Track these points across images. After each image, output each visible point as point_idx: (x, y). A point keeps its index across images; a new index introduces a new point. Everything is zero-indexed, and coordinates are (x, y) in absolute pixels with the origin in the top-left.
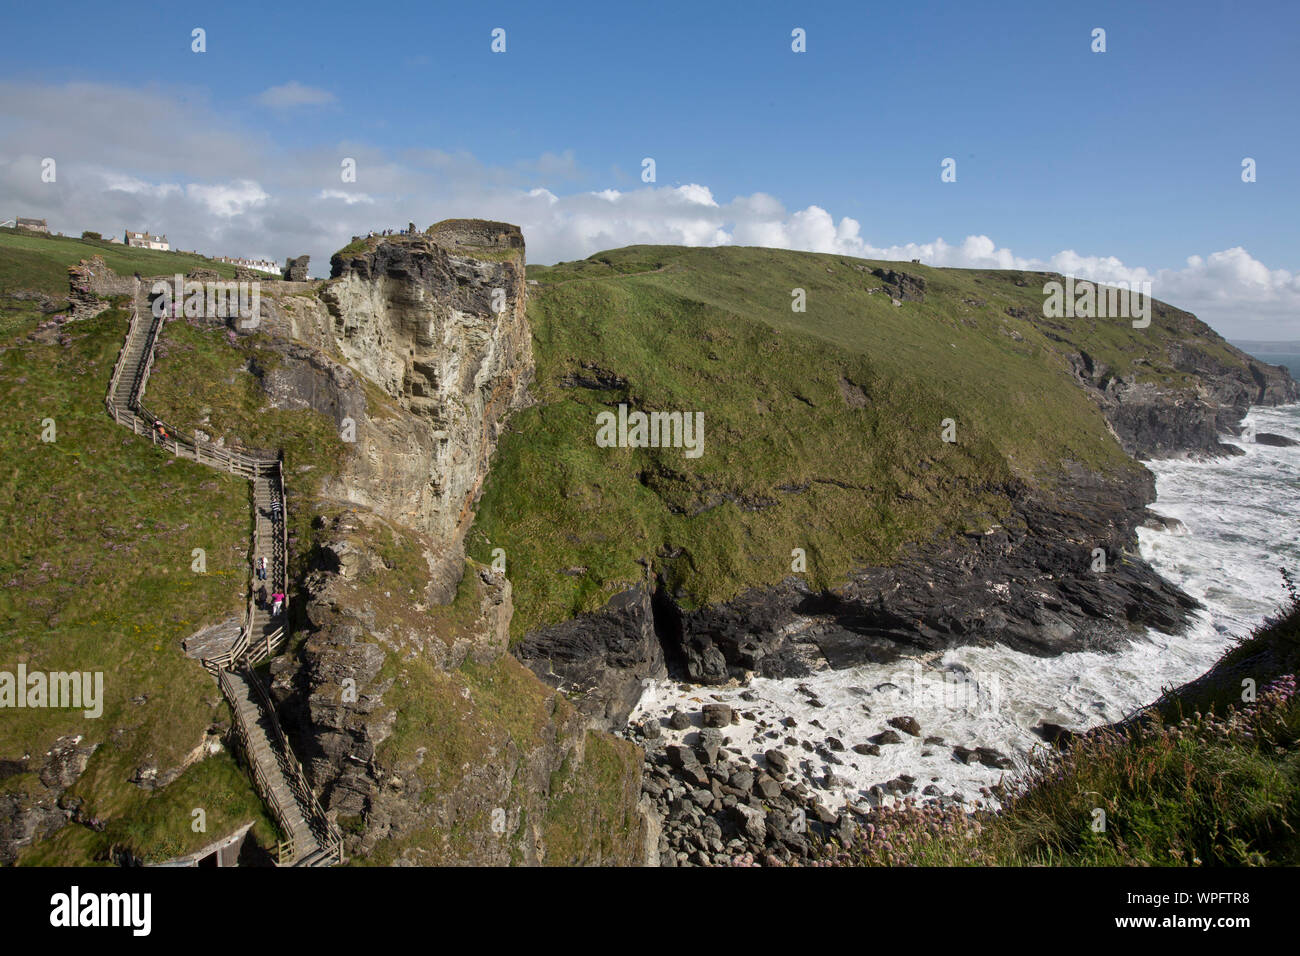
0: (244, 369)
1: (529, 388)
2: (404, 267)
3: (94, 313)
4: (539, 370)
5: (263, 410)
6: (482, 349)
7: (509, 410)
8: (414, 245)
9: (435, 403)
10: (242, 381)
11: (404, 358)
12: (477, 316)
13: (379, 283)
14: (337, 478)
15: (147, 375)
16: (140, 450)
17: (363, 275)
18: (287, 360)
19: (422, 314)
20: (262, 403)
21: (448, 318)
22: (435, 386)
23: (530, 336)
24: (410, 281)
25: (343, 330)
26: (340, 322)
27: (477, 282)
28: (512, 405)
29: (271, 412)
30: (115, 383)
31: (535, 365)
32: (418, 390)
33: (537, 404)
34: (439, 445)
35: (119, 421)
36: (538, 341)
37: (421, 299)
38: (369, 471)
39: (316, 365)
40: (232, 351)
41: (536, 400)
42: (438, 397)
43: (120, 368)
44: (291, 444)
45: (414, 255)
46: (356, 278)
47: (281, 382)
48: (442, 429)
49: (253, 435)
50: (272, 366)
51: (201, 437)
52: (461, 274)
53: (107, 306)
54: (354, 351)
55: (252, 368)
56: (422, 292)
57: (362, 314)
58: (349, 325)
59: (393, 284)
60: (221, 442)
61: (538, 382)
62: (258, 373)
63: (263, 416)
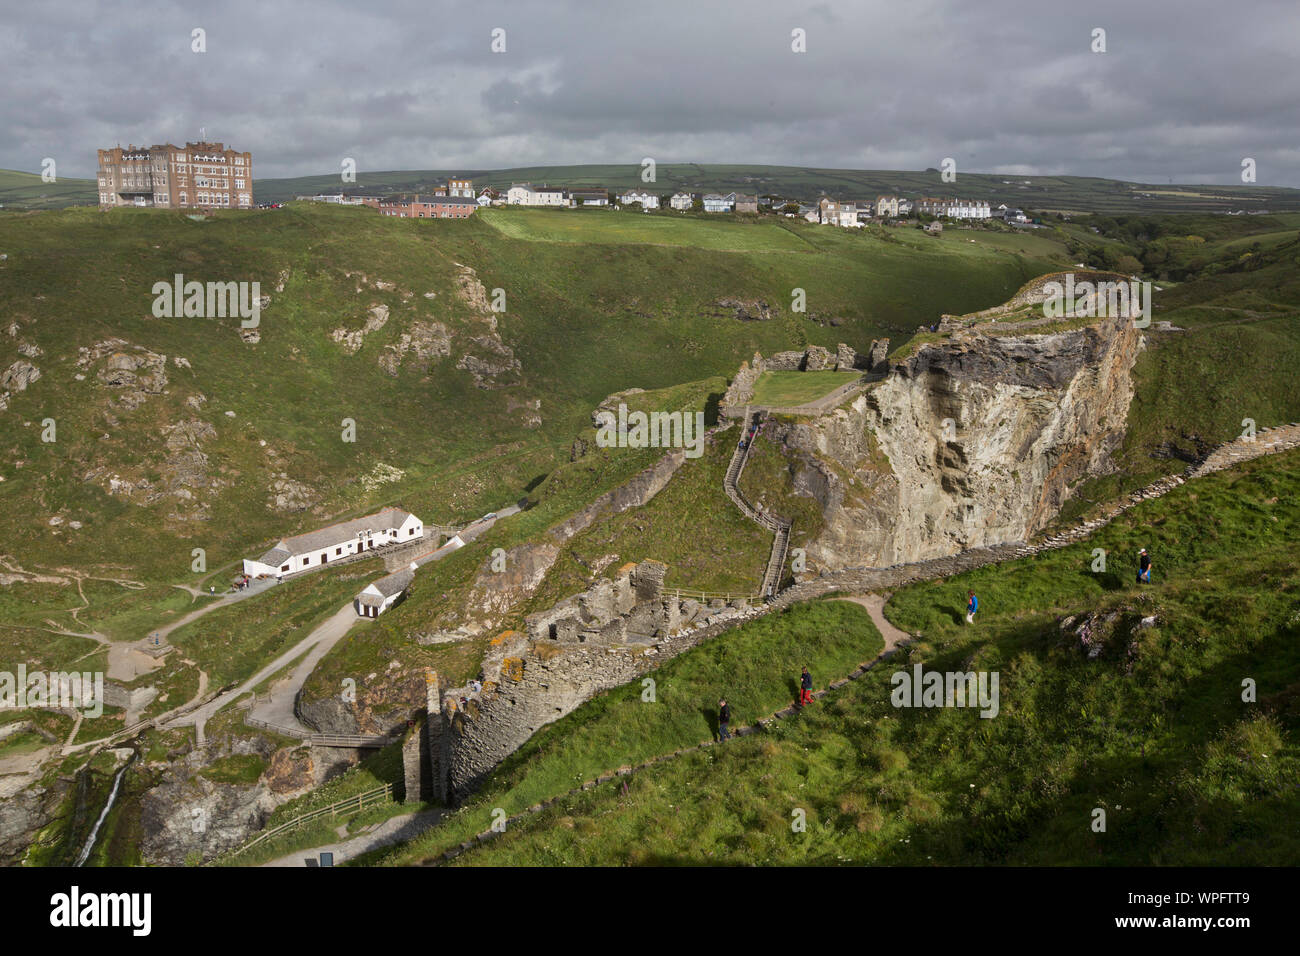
0: (786, 469)
1: (1113, 454)
2: (945, 366)
3: (726, 428)
4: (1130, 434)
5: (790, 495)
6: (1047, 417)
7: (1085, 475)
8: (953, 347)
9: (963, 475)
10: (784, 476)
11: (937, 438)
12: (1037, 389)
13: (920, 379)
14: (815, 541)
15: (743, 467)
16: (732, 510)
17: (904, 375)
18: (807, 466)
19: (955, 402)
20: (790, 491)
21: (994, 397)
22: (965, 461)
23: (1131, 396)
24: (947, 375)
25: (881, 420)
26: (879, 415)
27: (1039, 358)
28: (1088, 471)
29: (794, 497)
30: (729, 471)
31: (1127, 429)
32: (949, 463)
33: (1118, 473)
34: (965, 511)
35: (727, 493)
36: (1140, 400)
37: (956, 390)
38: (835, 539)
39: (820, 472)
40: (782, 457)
41: (1118, 469)
42: (967, 470)
43: (732, 462)
44: (798, 517)
45: (952, 355)
46: (899, 378)
47: (802, 479)
48: (970, 496)
49: (782, 509)
50: (799, 469)
51: (759, 506)
52: (1017, 354)
53: (732, 424)
54: (887, 436)
55: (790, 469)
56: (957, 384)
57: (897, 408)
58: (886, 417)
59: (934, 378)
60: (767, 510)
61: (1125, 450)
62: (792, 472)
63: (790, 499)
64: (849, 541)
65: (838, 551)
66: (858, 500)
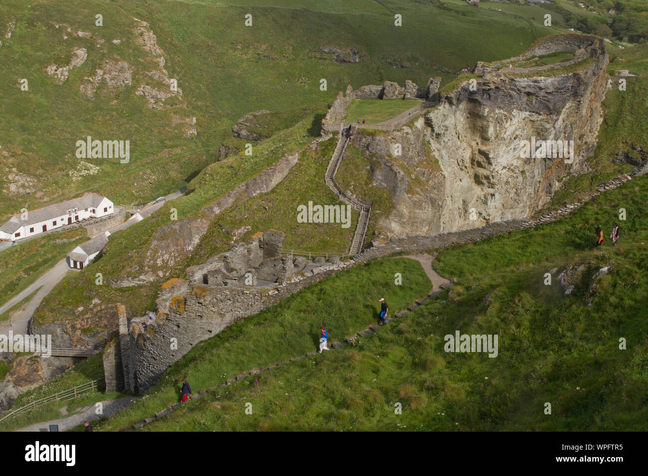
0: (368, 167)
1: (588, 160)
2: (479, 98)
3: (327, 138)
4: (599, 147)
5: (370, 186)
6: (546, 134)
7: (569, 174)
8: (484, 84)
9: (488, 173)
10: (367, 173)
11: (472, 147)
12: (540, 115)
13: (462, 106)
14: (387, 217)
15: (338, 166)
16: (330, 196)
17: (451, 103)
18: (383, 166)
19: (485, 123)
20: (371, 183)
21: (511, 120)
22: (490, 164)
23: (601, 120)
24: (480, 104)
25: (434, 135)
26: (433, 131)
27: (542, 93)
28: (571, 171)
29: (373, 187)
30: (328, 168)
31: (597, 143)
32: (479, 165)
33: (591, 172)
34: (489, 197)
35: (327, 184)
36: (607, 124)
37: (486, 114)
38: (401, 216)
39: (392, 170)
40: (366, 159)
41: (590, 169)
42: (492, 169)
43: (331, 162)
44: (376, 201)
45: (484, 90)
46: (447, 105)
47: (379, 175)
48: (492, 187)
49: (365, 195)
50: (377, 168)
51: (349, 193)
52: (528, 90)
53: (331, 136)
54: (438, 146)
55: (371, 168)
56: (487, 110)
57: (445, 126)
58: (438, 132)
59: (471, 105)
60: (355, 196)
61: (595, 157)
62: (372, 170)
63: (370, 188)
64: (410, 218)
65: (402, 224)
66: (417, 189)
